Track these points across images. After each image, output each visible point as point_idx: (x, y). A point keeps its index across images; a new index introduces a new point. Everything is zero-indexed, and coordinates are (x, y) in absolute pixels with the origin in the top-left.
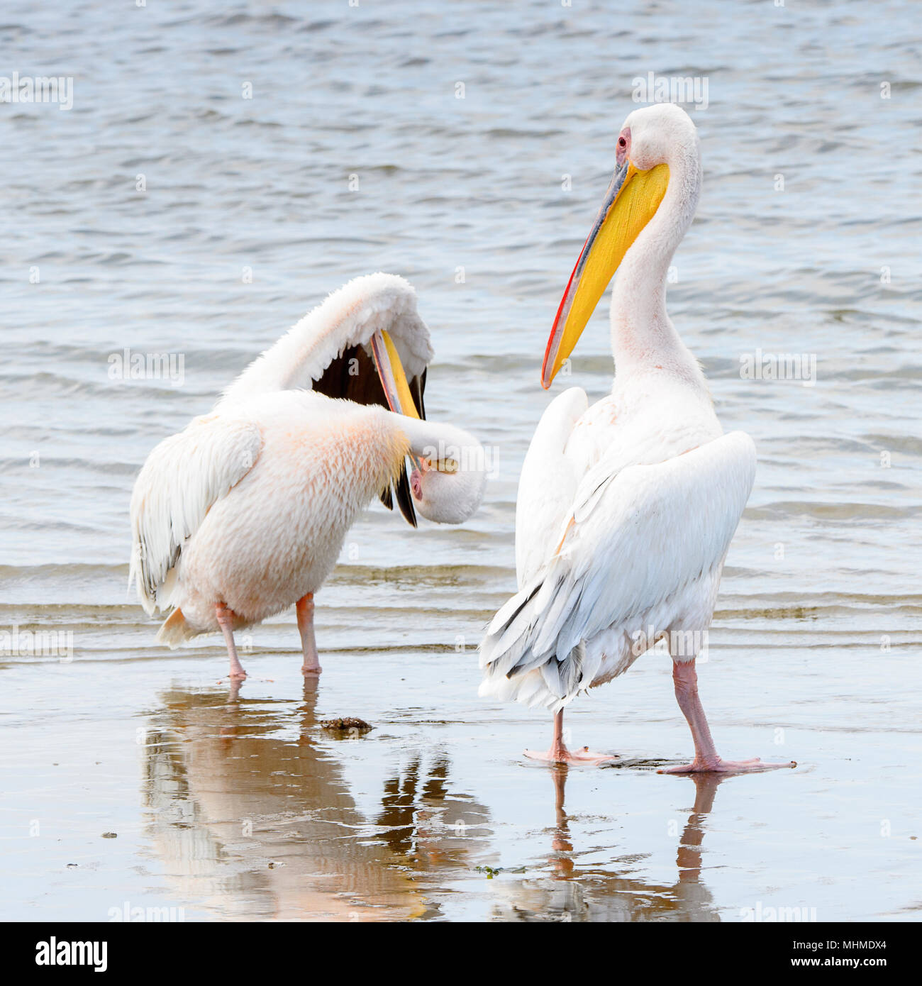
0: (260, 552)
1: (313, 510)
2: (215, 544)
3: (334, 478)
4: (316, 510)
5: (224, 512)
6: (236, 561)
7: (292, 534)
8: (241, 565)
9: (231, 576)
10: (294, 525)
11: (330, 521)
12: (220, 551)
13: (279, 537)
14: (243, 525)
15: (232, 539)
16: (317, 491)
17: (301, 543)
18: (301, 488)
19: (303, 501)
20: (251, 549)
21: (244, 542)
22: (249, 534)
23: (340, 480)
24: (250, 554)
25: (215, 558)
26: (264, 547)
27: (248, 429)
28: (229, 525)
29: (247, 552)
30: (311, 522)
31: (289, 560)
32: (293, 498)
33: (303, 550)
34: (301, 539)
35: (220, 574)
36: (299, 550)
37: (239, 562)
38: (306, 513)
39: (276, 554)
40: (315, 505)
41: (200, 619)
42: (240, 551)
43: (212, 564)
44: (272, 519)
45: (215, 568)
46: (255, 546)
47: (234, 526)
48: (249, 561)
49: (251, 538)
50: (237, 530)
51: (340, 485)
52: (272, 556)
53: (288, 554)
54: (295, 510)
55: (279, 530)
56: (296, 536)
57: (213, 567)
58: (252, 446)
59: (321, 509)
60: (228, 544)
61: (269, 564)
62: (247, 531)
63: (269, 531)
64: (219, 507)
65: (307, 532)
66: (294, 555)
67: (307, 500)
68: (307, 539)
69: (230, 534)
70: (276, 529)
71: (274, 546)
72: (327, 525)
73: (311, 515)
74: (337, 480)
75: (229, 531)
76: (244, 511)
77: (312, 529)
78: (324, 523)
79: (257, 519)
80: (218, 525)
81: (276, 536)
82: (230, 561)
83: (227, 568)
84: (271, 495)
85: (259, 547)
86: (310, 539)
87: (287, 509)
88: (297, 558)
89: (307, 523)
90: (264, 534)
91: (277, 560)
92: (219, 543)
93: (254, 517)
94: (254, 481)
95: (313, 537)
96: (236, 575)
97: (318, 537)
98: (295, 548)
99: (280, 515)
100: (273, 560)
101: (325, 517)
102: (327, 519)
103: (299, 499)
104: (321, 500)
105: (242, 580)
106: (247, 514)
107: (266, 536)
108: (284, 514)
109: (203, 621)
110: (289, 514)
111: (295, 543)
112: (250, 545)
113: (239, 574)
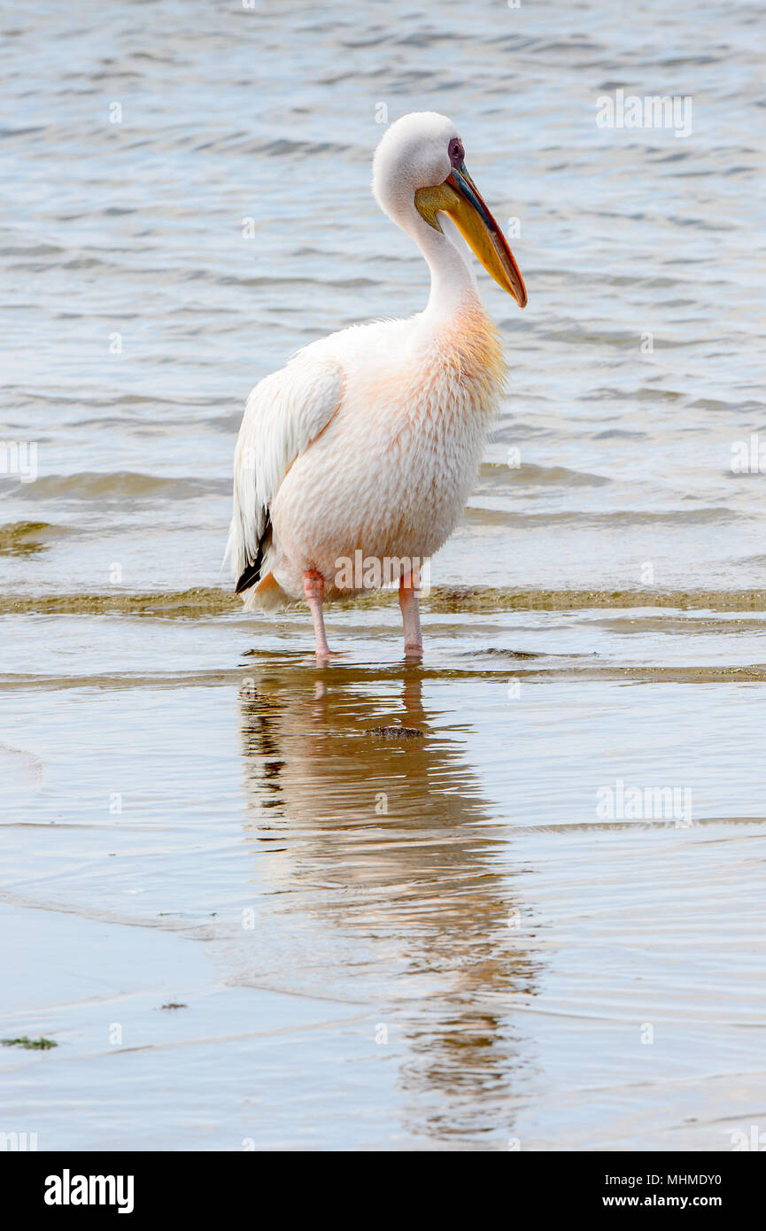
0: (349, 519)
1: (402, 470)
2: (297, 509)
3: (419, 431)
4: (406, 470)
5: (306, 472)
6: (323, 529)
7: (383, 499)
8: (328, 534)
9: (319, 545)
10: (383, 490)
11: (429, 479)
12: (303, 517)
13: (368, 503)
14: (326, 489)
15: (316, 504)
16: (404, 449)
17: (394, 508)
18: (385, 448)
19: (389, 461)
20: (339, 515)
21: (330, 508)
22: (335, 499)
23: (428, 430)
24: (337, 520)
25: (299, 524)
26: (352, 513)
27: (328, 373)
28: (312, 486)
29: (334, 519)
30: (403, 484)
31: (383, 529)
32: (377, 458)
33: (398, 518)
34: (394, 503)
35: (307, 540)
36: (393, 517)
37: (326, 530)
38: (395, 475)
39: (367, 523)
40: (404, 465)
41: (292, 586)
42: (325, 517)
43: (296, 530)
44: (357, 482)
45: (300, 535)
46: (342, 513)
47: (317, 489)
48: (337, 530)
49: (337, 503)
50: (321, 493)
51: (429, 435)
52: (363, 523)
53: (380, 522)
54: (381, 472)
55: (367, 495)
56: (386, 502)
57: (298, 532)
58: (332, 393)
59: (413, 467)
60: (312, 508)
61: (360, 533)
62: (331, 495)
63: (356, 497)
64: (301, 465)
65: (399, 496)
66: (388, 523)
67: (393, 461)
68: (400, 503)
69: (314, 498)
70: (364, 493)
71: (364, 512)
72: (424, 483)
73: (401, 477)
74: (424, 432)
75: (312, 494)
76: (328, 472)
77: (405, 491)
78: (420, 482)
79: (342, 482)
80: (300, 486)
81: (364, 501)
82: (316, 529)
83: (314, 536)
84: (353, 456)
85: (347, 514)
86: (405, 504)
87: (371, 472)
88: (392, 527)
89: (398, 485)
90: (351, 499)
91: (369, 528)
92: (302, 507)
93: (338, 479)
94: (336, 436)
95: (409, 501)
96: (326, 543)
97: (415, 500)
98: (388, 515)
99: (364, 479)
100: (365, 528)
101: (419, 477)
102: (423, 477)
103: (384, 459)
104: (410, 460)
105: (332, 549)
106: (332, 474)
107: (354, 501)
108: (369, 476)
109: (295, 589)
110: (376, 477)
111: (386, 510)
112: (338, 511)
113: (329, 543)
